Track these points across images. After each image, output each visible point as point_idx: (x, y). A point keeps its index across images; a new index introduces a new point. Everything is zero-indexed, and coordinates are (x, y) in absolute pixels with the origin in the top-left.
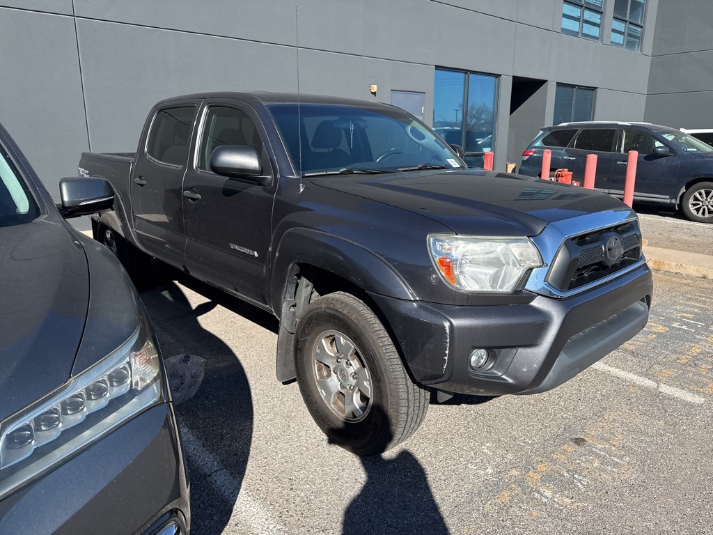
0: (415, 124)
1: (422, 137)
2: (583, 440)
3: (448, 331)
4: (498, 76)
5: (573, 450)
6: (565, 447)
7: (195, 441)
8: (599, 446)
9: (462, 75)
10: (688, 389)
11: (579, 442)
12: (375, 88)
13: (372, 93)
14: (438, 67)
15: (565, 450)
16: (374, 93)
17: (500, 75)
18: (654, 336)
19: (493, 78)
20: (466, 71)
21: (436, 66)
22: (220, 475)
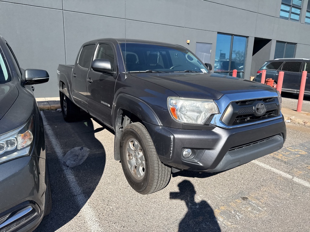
0: (189, 54)
1: (192, 59)
2: (247, 198)
3: (172, 140)
4: (247, 37)
5: (240, 202)
6: (237, 200)
7: (75, 181)
8: (254, 202)
9: (230, 36)
10: (308, 180)
11: (244, 199)
12: (189, 41)
13: (188, 43)
14: (219, 33)
15: (236, 202)
17: (248, 37)
18: (299, 156)
19: (245, 38)
20: (232, 35)
21: (218, 32)
22: (80, 196)
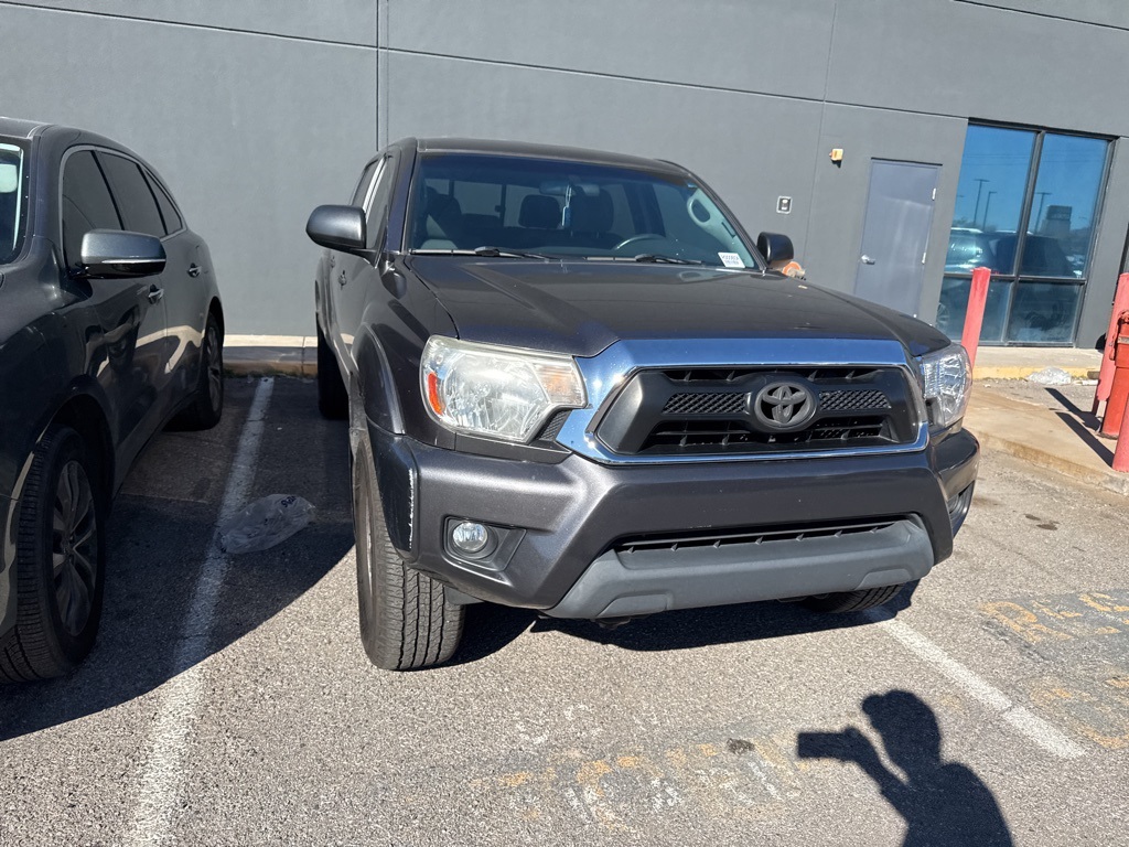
0: (700, 195)
2: (750, 746)
3: (412, 484)
4: (1111, 139)
5: (715, 754)
6: (703, 746)
9: (1031, 136)
10: (1071, 729)
11: (737, 746)
12: (838, 154)
13: (834, 162)
14: (973, 121)
15: (698, 751)
16: (838, 163)
17: (1117, 137)
18: (1113, 630)
19: (1102, 144)
20: (1037, 129)
21: (970, 119)
